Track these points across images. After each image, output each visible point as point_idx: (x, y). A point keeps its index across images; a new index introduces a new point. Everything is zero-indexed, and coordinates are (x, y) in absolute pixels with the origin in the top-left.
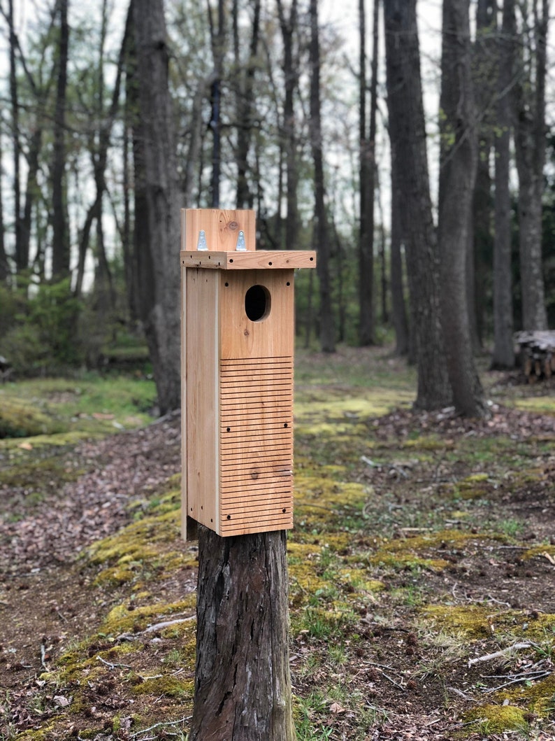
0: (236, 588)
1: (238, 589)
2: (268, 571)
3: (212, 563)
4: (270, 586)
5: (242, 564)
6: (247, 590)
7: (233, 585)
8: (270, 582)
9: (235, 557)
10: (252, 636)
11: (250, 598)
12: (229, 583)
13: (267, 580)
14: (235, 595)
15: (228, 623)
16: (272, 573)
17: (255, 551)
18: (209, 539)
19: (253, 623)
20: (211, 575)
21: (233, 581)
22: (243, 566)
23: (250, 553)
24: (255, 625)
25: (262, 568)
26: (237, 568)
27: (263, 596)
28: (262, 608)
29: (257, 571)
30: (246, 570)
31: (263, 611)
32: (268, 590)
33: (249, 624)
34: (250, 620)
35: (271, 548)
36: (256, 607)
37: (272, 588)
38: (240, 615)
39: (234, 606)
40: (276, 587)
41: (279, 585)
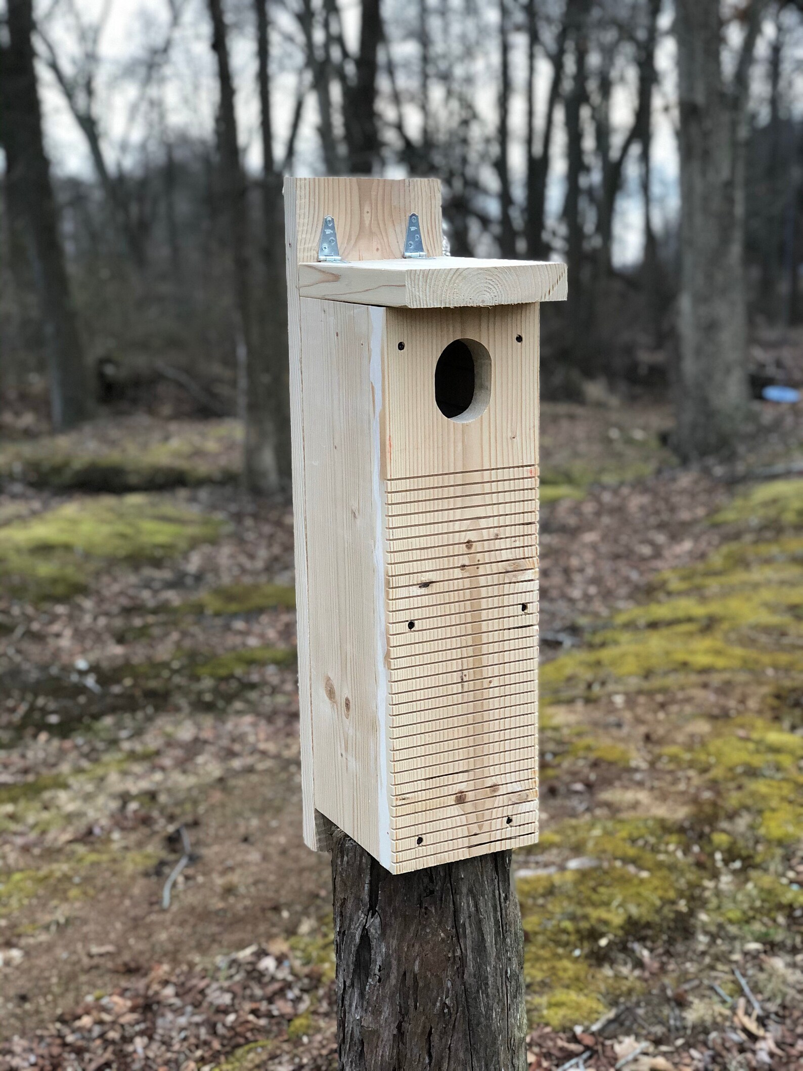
0: (394, 963)
1: (399, 965)
2: (458, 934)
3: (349, 904)
4: (463, 964)
5: (405, 917)
6: (416, 968)
7: (388, 955)
8: (463, 959)
9: (390, 901)
10: (430, 1056)
11: (421, 984)
12: (380, 952)
13: (458, 953)
14: (392, 976)
15: (381, 1026)
16: (469, 942)
17: (432, 892)
18: (342, 857)
19: (430, 1033)
20: (349, 928)
21: (388, 948)
22: (407, 921)
23: (420, 896)
24: (435, 1038)
25: (444, 931)
26: (396, 923)
27: (449, 984)
28: (448, 1007)
29: (435, 933)
30: (413, 928)
31: (450, 1013)
32: (460, 972)
33: (423, 1033)
34: (424, 1027)
35: (464, 890)
36: (434, 1005)
37: (471, 967)
38: (402, 1015)
39: (392, 997)
40: (479, 967)
41: (486, 962)
